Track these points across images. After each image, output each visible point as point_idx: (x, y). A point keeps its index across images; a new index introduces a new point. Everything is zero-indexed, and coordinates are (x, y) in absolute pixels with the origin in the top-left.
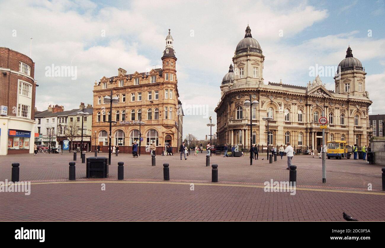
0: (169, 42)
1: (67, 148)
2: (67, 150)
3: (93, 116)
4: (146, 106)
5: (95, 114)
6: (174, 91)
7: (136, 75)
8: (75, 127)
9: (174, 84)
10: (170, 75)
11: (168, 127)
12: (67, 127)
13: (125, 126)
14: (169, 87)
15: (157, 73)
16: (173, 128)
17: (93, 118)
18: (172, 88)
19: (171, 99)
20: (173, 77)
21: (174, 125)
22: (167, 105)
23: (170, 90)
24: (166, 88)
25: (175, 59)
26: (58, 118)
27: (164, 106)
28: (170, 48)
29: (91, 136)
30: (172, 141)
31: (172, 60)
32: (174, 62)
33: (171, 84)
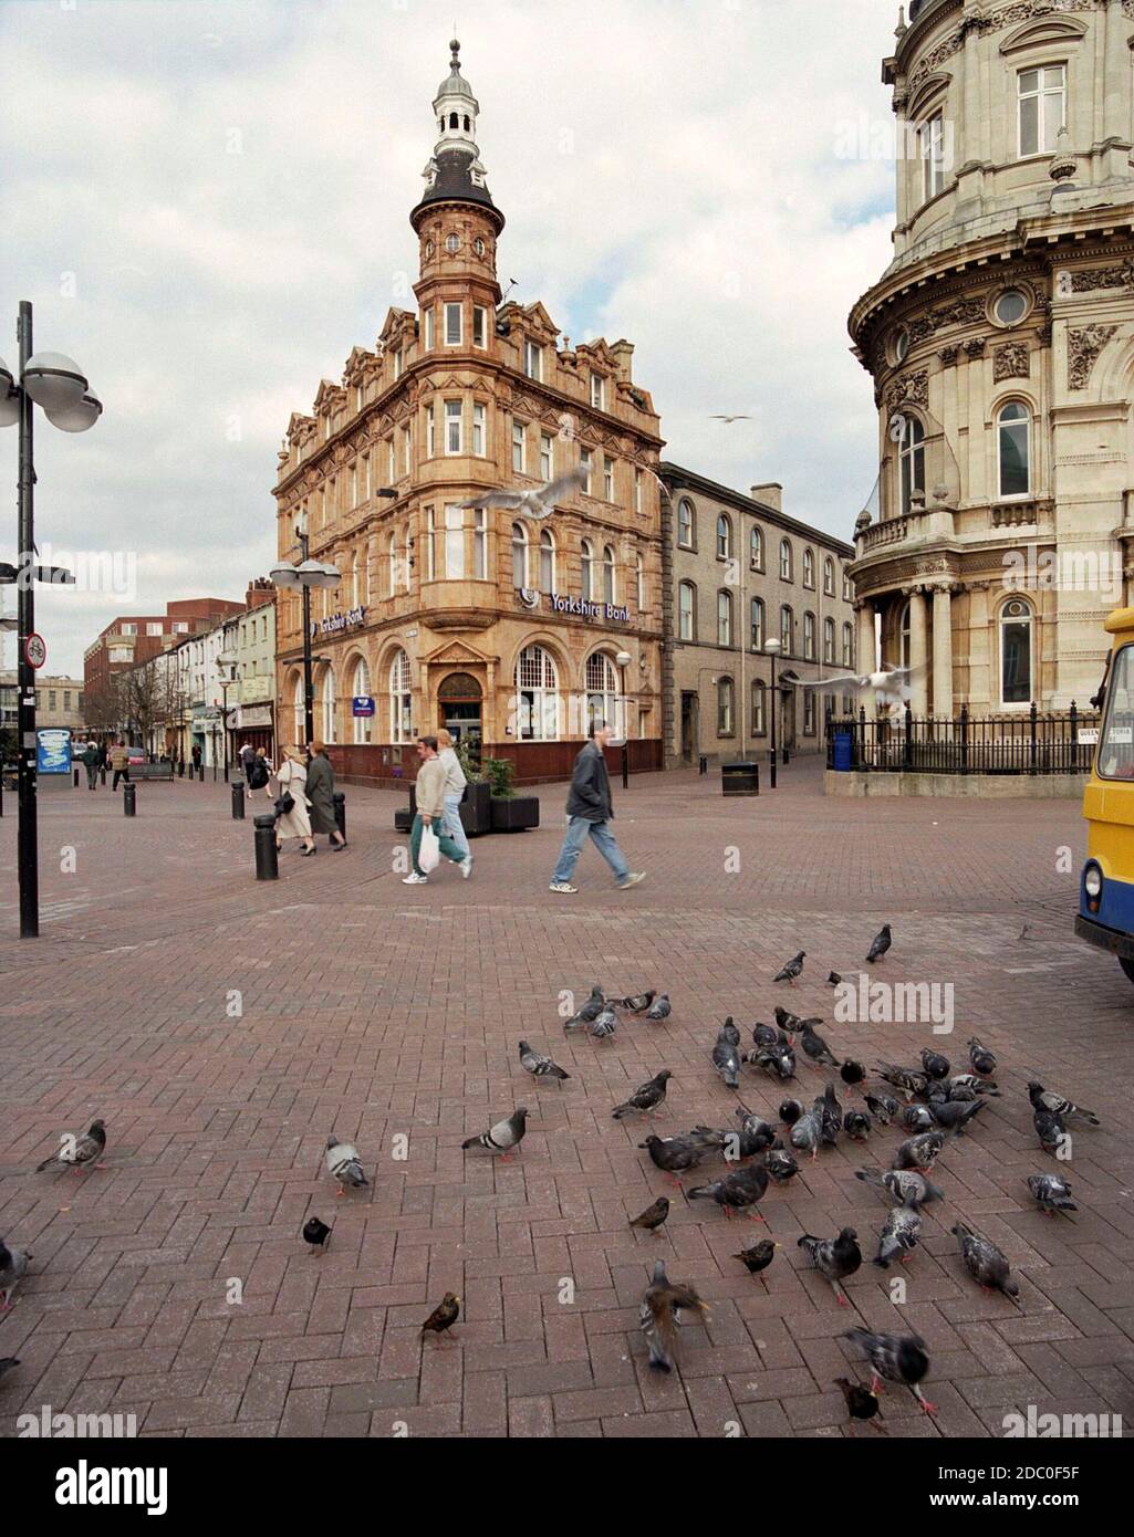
0: (454, 117)
2: (63, 773)
3: (276, 610)
4: (380, 523)
5: (282, 596)
6: (468, 403)
7: (357, 366)
8: (250, 665)
9: (468, 365)
10: (442, 315)
11: (449, 629)
12: (239, 669)
13: (336, 643)
14: (439, 388)
15: (405, 323)
16: (487, 627)
17: (276, 618)
18: (458, 386)
19: (454, 458)
20: (464, 324)
21: (474, 613)
22: (431, 494)
23: (445, 401)
24: (425, 398)
25: (473, 208)
26: (225, 632)
27: (422, 505)
28: (448, 153)
29: (272, 702)
30: (485, 706)
31: (455, 219)
32: (467, 231)
33: (449, 366)
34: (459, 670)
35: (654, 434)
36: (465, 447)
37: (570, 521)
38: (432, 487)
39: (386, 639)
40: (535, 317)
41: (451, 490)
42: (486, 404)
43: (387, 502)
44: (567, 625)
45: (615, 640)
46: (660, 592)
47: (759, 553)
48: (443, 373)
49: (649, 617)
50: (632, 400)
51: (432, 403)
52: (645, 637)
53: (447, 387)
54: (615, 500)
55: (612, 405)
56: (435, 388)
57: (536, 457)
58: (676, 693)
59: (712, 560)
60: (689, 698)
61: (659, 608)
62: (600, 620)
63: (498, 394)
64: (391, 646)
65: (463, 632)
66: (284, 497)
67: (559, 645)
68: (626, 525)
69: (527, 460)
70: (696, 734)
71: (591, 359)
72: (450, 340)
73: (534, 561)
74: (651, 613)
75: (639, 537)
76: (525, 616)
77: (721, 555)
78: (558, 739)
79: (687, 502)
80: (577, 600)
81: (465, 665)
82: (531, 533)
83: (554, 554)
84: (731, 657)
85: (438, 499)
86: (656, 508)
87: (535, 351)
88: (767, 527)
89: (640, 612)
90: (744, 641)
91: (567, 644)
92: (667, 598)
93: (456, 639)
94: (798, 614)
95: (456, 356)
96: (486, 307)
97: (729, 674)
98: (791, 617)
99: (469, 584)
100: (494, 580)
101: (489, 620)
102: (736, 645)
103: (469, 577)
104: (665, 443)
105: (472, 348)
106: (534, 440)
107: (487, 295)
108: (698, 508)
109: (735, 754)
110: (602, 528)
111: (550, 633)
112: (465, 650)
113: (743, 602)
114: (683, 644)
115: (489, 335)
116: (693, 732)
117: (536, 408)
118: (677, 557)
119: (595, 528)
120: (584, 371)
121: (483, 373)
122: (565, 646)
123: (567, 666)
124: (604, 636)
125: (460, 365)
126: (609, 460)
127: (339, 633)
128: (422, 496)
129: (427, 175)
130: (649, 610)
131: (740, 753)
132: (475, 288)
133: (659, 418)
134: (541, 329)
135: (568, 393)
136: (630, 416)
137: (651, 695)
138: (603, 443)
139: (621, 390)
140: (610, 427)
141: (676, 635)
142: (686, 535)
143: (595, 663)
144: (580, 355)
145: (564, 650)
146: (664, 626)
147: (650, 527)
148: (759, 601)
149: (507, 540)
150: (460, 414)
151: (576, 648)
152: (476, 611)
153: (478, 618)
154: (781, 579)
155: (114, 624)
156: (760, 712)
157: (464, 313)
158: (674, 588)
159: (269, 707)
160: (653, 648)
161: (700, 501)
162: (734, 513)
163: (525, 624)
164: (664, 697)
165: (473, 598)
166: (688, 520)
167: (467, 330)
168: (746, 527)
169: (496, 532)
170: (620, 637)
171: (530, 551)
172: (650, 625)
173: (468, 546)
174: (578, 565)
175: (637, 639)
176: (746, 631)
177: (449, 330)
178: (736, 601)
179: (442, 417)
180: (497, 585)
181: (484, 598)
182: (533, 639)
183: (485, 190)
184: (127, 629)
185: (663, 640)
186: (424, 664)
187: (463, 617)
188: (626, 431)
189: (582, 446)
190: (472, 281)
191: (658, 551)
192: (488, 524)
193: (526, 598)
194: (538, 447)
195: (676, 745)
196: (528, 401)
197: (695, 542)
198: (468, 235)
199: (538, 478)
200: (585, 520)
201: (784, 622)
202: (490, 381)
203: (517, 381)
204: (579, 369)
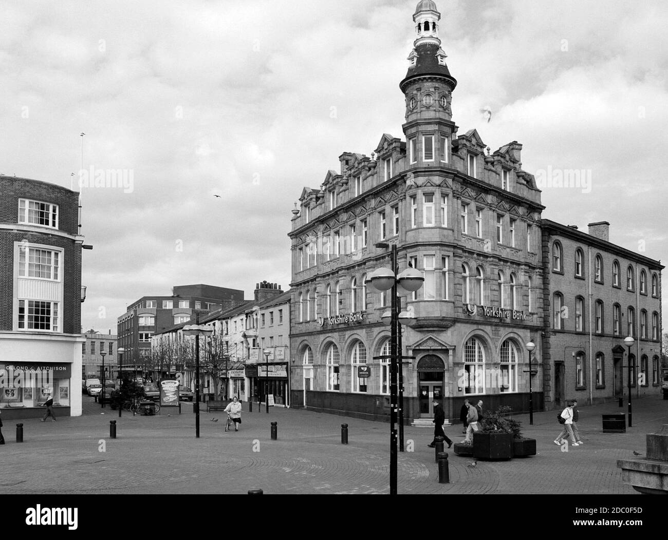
0: (426, 23)
1: (171, 400)
2: (175, 406)
3: (290, 306)
4: (375, 262)
5: (294, 299)
6: (437, 195)
7: (356, 165)
8: (268, 339)
9: (438, 173)
10: (422, 143)
11: (426, 329)
12: (258, 341)
13: (339, 331)
14: (420, 187)
15: (394, 145)
16: (448, 328)
17: (290, 312)
18: (432, 185)
19: (429, 228)
20: (435, 148)
21: (441, 320)
22: (415, 249)
23: (424, 194)
24: (411, 192)
25: (440, 79)
26: (247, 317)
27: (409, 255)
28: (424, 45)
29: (288, 362)
30: (447, 375)
31: (428, 86)
32: (437, 93)
33: (426, 173)
34: (431, 353)
35: (538, 202)
36: (436, 222)
37: (492, 261)
38: (416, 246)
39: (380, 333)
40: (473, 139)
41: (427, 247)
42: (447, 195)
43: (380, 251)
44: (491, 324)
45: (517, 332)
46: (541, 300)
47: (599, 271)
48: (422, 178)
49: (535, 316)
50: (525, 183)
51: (416, 195)
52: (533, 329)
53: (425, 186)
54: (515, 245)
55: (514, 187)
56: (418, 187)
57: (473, 223)
58: (552, 363)
59: (572, 278)
60: (559, 365)
61: (541, 310)
62: (508, 320)
63: (454, 189)
64: (383, 337)
65: (434, 331)
66: (297, 238)
67: (486, 337)
68: (523, 260)
69: (468, 226)
70: (563, 387)
71: (502, 160)
72: (427, 158)
73: (472, 287)
74: (537, 314)
75: (530, 267)
76: (469, 321)
77: (577, 275)
78: (484, 393)
79: (558, 244)
80: (496, 309)
81: (434, 350)
82: (470, 270)
83: (482, 281)
84: (583, 339)
85: (420, 253)
86: (539, 249)
87: (472, 158)
88: (604, 254)
89: (530, 314)
90: (591, 328)
91: (491, 336)
92: (546, 305)
93: (430, 335)
94: (624, 309)
95: (431, 168)
96: (447, 137)
97: (582, 350)
98: (620, 311)
99: (439, 303)
100: (453, 300)
101: (449, 323)
102: (587, 331)
103: (438, 299)
104: (545, 207)
105: (440, 162)
106: (472, 213)
107: (447, 130)
108: (564, 246)
109: (586, 400)
110: (509, 264)
111: (481, 330)
112: (435, 341)
113: (590, 303)
114: (556, 332)
115: (449, 154)
116: (561, 387)
117: (473, 194)
118: (552, 277)
119: (505, 264)
120: (499, 168)
121: (447, 177)
122: (490, 337)
123: (490, 349)
124: (510, 330)
125: (433, 173)
126: (512, 220)
127: (342, 326)
128: (408, 250)
129: (411, 59)
130: (535, 312)
131: (589, 399)
132: (442, 126)
133: (541, 191)
134: (476, 146)
135: (490, 183)
136: (525, 193)
137: (536, 364)
138: (509, 211)
139: (519, 176)
140: (514, 201)
141: (552, 327)
142: (556, 265)
143: (504, 346)
144: (496, 158)
145: (489, 340)
146: (544, 321)
147: (536, 261)
148: (600, 302)
149: (459, 276)
150: (432, 202)
151: (496, 337)
152: (443, 319)
153: (444, 323)
154: (613, 287)
155: (140, 301)
156: (600, 373)
157: (435, 142)
158: (551, 297)
159: (285, 366)
160: (538, 335)
161: (565, 242)
162: (585, 248)
163: (468, 325)
164: (544, 365)
165: (441, 311)
166: (558, 254)
167: (437, 152)
168: (592, 256)
169: (453, 271)
170: (519, 330)
171: (470, 280)
172: (536, 321)
173: (438, 281)
174: (496, 288)
175: (529, 331)
176: (592, 321)
177: (425, 151)
178: (586, 303)
179: (422, 204)
180: (454, 303)
181: (446, 311)
182: (472, 334)
183: (446, 67)
184: (150, 305)
185: (543, 331)
186: (411, 349)
187: (435, 322)
188: (523, 202)
189: (498, 214)
190: (441, 123)
191: (540, 275)
192: (449, 267)
193: (470, 310)
194: (474, 217)
195: (552, 395)
196: (469, 190)
197: (562, 268)
198: (437, 95)
199: (474, 236)
200: (500, 260)
201: (615, 314)
202: (450, 181)
203: (464, 179)
204: (496, 167)
